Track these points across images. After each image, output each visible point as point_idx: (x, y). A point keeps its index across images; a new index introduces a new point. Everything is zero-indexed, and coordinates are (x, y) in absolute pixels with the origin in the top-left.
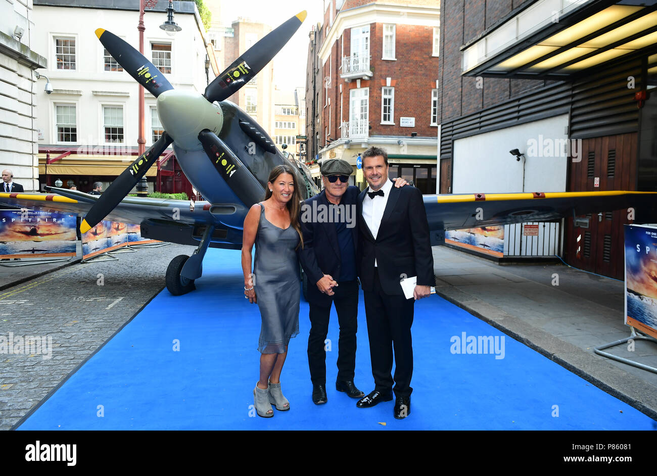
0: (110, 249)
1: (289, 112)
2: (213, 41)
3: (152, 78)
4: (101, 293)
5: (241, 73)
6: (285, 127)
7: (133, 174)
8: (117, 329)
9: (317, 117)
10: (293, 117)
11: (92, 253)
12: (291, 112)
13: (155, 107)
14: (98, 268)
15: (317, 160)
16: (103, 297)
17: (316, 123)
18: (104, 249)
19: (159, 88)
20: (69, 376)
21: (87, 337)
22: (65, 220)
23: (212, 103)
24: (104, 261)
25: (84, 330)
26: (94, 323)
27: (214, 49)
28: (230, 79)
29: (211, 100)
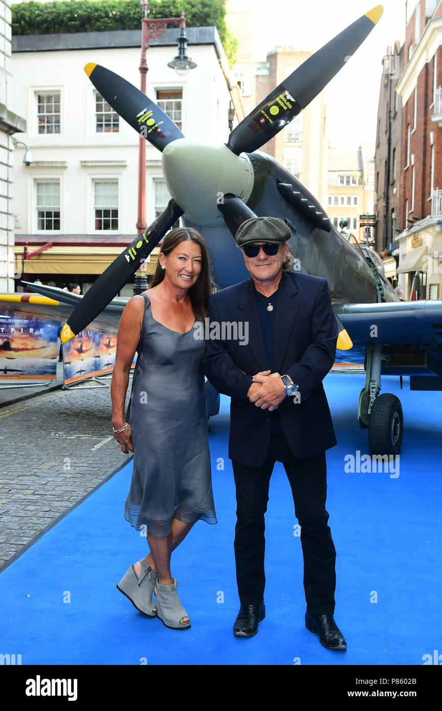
0: (98, 373)
1: (348, 182)
2: (239, 83)
3: (156, 126)
4: (86, 429)
5: (281, 108)
6: (342, 203)
7: (128, 260)
8: (104, 477)
9: (392, 184)
10: (354, 188)
11: (77, 377)
12: (351, 181)
13: (162, 178)
14: (83, 397)
15: (392, 251)
16: (88, 434)
17: (390, 194)
18: (91, 372)
19: (165, 139)
20: (42, 533)
21: (66, 485)
22: (44, 331)
23: (239, 155)
24: (90, 389)
25: (63, 475)
26: (77, 467)
27: (241, 94)
28: (265, 118)
29: (237, 151)
